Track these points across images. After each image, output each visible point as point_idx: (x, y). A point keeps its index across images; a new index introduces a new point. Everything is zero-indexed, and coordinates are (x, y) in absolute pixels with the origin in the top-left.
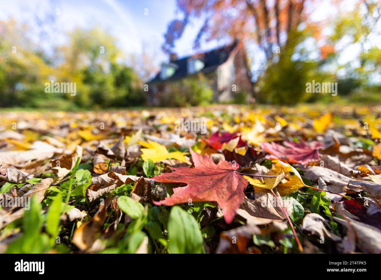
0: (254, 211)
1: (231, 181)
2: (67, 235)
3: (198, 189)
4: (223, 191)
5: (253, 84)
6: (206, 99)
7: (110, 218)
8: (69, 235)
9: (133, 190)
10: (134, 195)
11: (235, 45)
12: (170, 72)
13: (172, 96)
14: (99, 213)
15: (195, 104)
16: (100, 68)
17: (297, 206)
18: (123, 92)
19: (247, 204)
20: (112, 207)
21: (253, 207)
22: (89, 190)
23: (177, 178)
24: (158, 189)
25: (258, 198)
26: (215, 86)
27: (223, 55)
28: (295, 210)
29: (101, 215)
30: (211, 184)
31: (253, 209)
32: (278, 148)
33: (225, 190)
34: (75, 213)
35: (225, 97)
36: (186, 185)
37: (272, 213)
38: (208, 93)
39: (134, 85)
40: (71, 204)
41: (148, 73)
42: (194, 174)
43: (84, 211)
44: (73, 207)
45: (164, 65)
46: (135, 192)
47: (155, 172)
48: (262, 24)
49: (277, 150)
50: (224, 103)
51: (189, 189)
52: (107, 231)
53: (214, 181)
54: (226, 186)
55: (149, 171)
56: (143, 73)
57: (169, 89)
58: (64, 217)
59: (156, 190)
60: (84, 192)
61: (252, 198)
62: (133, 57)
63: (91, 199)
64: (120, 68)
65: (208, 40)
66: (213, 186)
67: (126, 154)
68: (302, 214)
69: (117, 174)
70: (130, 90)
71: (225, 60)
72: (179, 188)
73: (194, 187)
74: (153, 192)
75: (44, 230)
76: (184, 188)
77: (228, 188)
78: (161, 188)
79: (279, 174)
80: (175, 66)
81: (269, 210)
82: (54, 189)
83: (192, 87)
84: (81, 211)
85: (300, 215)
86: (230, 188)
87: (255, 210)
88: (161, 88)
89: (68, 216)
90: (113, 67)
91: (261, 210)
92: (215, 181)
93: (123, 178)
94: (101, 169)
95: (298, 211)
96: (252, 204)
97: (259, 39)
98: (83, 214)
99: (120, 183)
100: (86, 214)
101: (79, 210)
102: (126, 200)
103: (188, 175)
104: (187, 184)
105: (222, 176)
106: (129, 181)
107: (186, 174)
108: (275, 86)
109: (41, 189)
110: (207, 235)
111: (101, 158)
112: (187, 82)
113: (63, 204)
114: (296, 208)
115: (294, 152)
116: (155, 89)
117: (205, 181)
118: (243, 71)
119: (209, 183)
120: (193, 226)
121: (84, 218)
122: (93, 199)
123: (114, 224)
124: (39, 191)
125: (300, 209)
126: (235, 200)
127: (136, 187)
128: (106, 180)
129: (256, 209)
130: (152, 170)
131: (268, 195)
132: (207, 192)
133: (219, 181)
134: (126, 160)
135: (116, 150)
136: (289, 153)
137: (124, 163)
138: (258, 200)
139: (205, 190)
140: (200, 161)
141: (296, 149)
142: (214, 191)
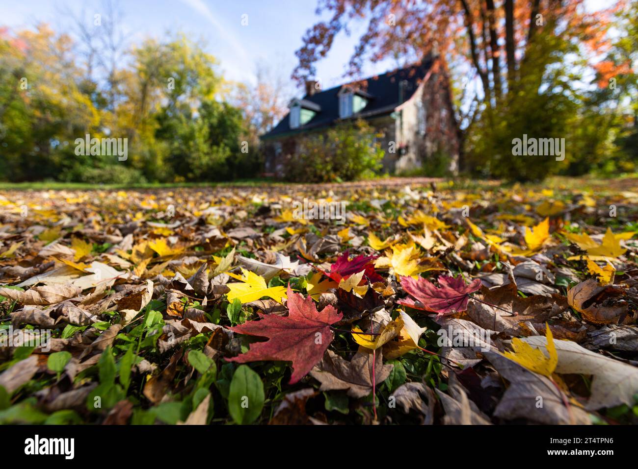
0: (346, 375)
2: (136, 389)
3: (279, 346)
7: (182, 373)
8: (138, 389)
9: (209, 342)
10: (209, 348)
12: (306, 117)
14: (170, 367)
17: (400, 372)
18: (222, 154)
19: (340, 365)
20: (183, 361)
21: (347, 370)
22: (160, 340)
23: (262, 329)
24: (233, 344)
25: (355, 359)
29: (172, 369)
31: (346, 373)
32: (424, 286)
34: (144, 365)
36: (266, 339)
40: (141, 355)
42: (283, 325)
43: (154, 364)
44: (143, 358)
45: (294, 103)
46: (211, 345)
47: (241, 319)
49: (422, 289)
50: (403, 175)
52: (177, 387)
53: (300, 336)
55: (234, 316)
56: (259, 118)
58: (134, 370)
59: (230, 345)
60: (155, 343)
61: (348, 358)
63: (161, 350)
65: (375, 59)
66: (296, 344)
67: (210, 287)
68: (401, 380)
69: (191, 322)
71: (408, 95)
72: (258, 343)
73: (276, 343)
74: (227, 347)
75: (117, 381)
76: (264, 344)
82: (122, 336)
84: (151, 363)
87: (348, 373)
88: (290, 147)
89: (138, 368)
90: (207, 108)
91: (353, 375)
92: (302, 337)
93: (199, 326)
94: (176, 309)
95: (399, 377)
96: (347, 366)
98: (153, 367)
99: (195, 333)
100: (156, 367)
101: (148, 362)
102: (196, 355)
103: (275, 326)
104: (269, 339)
105: (311, 332)
106: (205, 330)
109: (110, 337)
111: (175, 296)
113: (134, 356)
114: (397, 374)
115: (443, 295)
116: (279, 148)
117: (290, 338)
118: (443, 113)
120: (257, 386)
121: (154, 371)
122: (164, 350)
123: (184, 380)
124: (107, 339)
125: (401, 376)
127: (213, 338)
128: (178, 329)
130: (238, 314)
131: (369, 357)
132: (288, 350)
133: (306, 338)
134: (210, 296)
135: (196, 281)
136: (436, 295)
137: (205, 301)
138: (354, 362)
139: (287, 348)
140: (298, 307)
141: (449, 290)
142: (296, 350)
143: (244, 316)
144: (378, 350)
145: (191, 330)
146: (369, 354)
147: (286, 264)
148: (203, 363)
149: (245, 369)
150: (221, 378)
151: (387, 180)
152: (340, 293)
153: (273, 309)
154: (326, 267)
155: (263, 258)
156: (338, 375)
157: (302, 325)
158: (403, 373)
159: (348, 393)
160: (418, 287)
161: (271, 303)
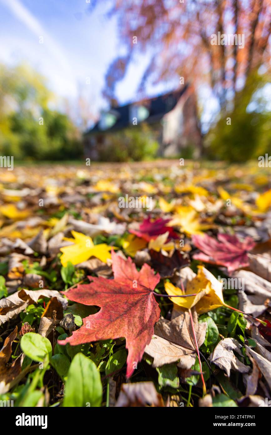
0: (169, 334)
1: (145, 308)
3: (110, 316)
4: (134, 321)
5: (202, 137)
6: (149, 154)
10: (45, 319)
11: (185, 89)
12: (109, 121)
13: (112, 149)
15: (138, 159)
16: (30, 114)
17: (212, 329)
18: (57, 144)
19: (162, 325)
21: (168, 329)
23: (93, 295)
24: (67, 321)
25: (174, 318)
26: (160, 139)
27: (170, 102)
28: (210, 333)
29: (6, 351)
30: (124, 309)
31: (168, 332)
32: (209, 241)
33: (136, 320)
35: (170, 151)
36: (98, 310)
37: (185, 340)
38: (152, 146)
39: (70, 136)
41: (85, 122)
42: (111, 290)
45: (103, 113)
48: (217, 64)
49: (208, 245)
50: (170, 158)
51: (101, 315)
52: (13, 365)
53: (128, 304)
54: (138, 315)
56: (79, 121)
57: (109, 141)
59: (64, 321)
61: (168, 318)
62: (66, 101)
64: (53, 114)
65: (155, 83)
66: (126, 312)
67: (48, 247)
68: (216, 338)
69: (28, 292)
70: (65, 141)
71: (173, 107)
72: (90, 316)
73: (107, 312)
74: (61, 324)
76: (96, 315)
77: (140, 318)
78: (70, 318)
79: (199, 292)
80: (116, 113)
81: (183, 336)
83: (135, 140)
85: (214, 340)
86: (142, 318)
87: (169, 333)
88: (100, 140)
90: (45, 114)
91: (175, 334)
92: (130, 305)
93: (35, 296)
95: (213, 335)
96: (168, 325)
97: (213, 83)
99: (32, 302)
102: (30, 337)
103: (104, 291)
104: (100, 308)
105: (137, 299)
106: (42, 299)
107: (103, 289)
108: (226, 140)
110: (118, 362)
111: (17, 260)
112: (129, 134)
114: (211, 331)
115: (225, 250)
116: (93, 141)
117: (119, 305)
118: (192, 122)
119: (123, 308)
122: (2, 323)
123: (20, 358)
125: (214, 333)
126: (144, 337)
127: (49, 307)
128: (15, 303)
129: (171, 332)
130: (71, 275)
131: (185, 315)
132: (118, 321)
133: (133, 306)
134: (47, 256)
135: (35, 245)
136: (220, 249)
137: (44, 261)
138: (174, 321)
139: (117, 318)
140: (121, 268)
141: (228, 245)
142: (126, 320)
143: (76, 277)
144: (192, 309)
145: (28, 301)
146: (184, 311)
147: (107, 226)
148: (37, 345)
149: (80, 359)
150: (57, 353)
151: (160, 162)
152: (152, 253)
153: (100, 268)
154: (135, 226)
155: (88, 219)
156: (161, 334)
157: (128, 289)
158: (215, 329)
159: (178, 365)
160: (205, 243)
161: (98, 263)
